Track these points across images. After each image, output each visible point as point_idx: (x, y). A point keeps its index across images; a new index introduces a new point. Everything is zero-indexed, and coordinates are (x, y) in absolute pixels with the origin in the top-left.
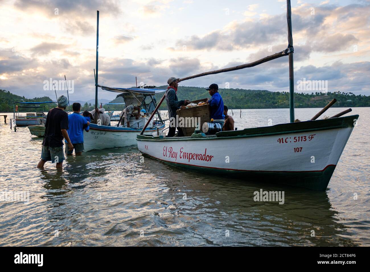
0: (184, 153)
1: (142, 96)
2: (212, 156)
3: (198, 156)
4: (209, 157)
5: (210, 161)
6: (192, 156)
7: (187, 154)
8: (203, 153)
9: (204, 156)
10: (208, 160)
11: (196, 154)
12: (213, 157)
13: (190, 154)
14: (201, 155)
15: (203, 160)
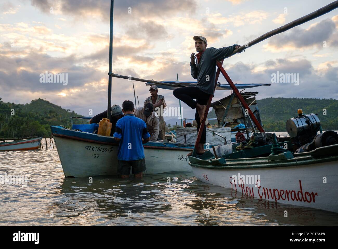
0: (264, 188)
1: (240, 106)
2: (314, 194)
3: (290, 194)
4: (310, 195)
5: (314, 201)
6: (280, 195)
7: (268, 190)
8: (297, 189)
9: (300, 194)
10: (309, 199)
11: (285, 191)
12: (316, 194)
13: (274, 191)
14: (295, 192)
15: (301, 201)
